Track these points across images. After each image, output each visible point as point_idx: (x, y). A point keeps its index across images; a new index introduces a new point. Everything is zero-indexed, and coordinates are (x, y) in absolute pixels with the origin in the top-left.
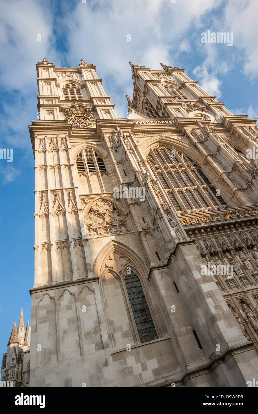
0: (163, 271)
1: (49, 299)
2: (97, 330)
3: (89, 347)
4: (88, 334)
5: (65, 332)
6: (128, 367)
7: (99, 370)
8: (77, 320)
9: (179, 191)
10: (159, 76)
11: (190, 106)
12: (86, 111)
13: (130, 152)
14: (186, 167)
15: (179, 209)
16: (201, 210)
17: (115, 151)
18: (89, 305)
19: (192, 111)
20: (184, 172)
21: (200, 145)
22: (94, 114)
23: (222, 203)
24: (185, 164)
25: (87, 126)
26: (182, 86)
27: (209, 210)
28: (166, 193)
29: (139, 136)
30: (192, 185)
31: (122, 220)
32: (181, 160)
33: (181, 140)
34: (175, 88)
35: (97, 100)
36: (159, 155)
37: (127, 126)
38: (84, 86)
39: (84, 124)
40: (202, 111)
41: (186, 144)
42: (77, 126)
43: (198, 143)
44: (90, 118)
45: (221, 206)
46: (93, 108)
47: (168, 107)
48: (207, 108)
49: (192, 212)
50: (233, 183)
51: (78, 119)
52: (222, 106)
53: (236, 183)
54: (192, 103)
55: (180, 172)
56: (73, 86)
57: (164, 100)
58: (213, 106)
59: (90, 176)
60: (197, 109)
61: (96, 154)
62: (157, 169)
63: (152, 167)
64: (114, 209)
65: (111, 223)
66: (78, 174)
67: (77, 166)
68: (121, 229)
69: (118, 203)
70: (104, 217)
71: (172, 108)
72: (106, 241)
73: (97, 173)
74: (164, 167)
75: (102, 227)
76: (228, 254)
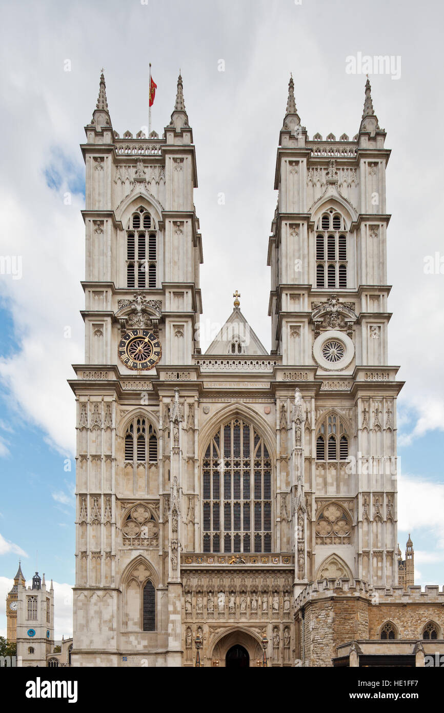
0: (164, 593)
1: (84, 597)
2: (110, 621)
3: (105, 629)
4: (105, 622)
5: (92, 617)
6: (130, 641)
7: (109, 640)
8: (99, 613)
9: (227, 503)
10: (327, 174)
11: (330, 313)
12: (151, 322)
13: (175, 452)
14: (252, 467)
15: (217, 527)
16: (237, 534)
17: (168, 434)
18: (108, 605)
19: (329, 328)
20: (247, 473)
21: (278, 437)
22: (163, 330)
23: (268, 527)
24: (255, 461)
25: (147, 366)
26: (356, 228)
27: (247, 534)
28: (212, 505)
29: (211, 401)
30: (247, 496)
31: (156, 532)
32: (252, 453)
33: (267, 414)
34: (342, 229)
35: (172, 293)
36: (230, 437)
37: (193, 385)
38: (162, 227)
39: (144, 361)
40: (345, 329)
41: (268, 425)
42: (133, 366)
43: (280, 430)
44: (155, 344)
45: (262, 531)
46: (162, 318)
47: (284, 323)
48: (358, 322)
49: (228, 534)
50: (282, 510)
51: (138, 343)
52: (384, 323)
53: (286, 510)
54: (341, 300)
55: (242, 473)
56: (147, 218)
57: (287, 294)
58: (369, 320)
59: (137, 467)
60: (339, 325)
61: (151, 427)
62: (216, 464)
63: (212, 461)
64: (152, 518)
65: (145, 534)
66: (125, 463)
67: (126, 447)
68: (153, 543)
69: (156, 512)
70: (140, 526)
71: (289, 325)
72: (135, 554)
73: (145, 464)
74: (226, 462)
75: (136, 539)
76: (210, 594)
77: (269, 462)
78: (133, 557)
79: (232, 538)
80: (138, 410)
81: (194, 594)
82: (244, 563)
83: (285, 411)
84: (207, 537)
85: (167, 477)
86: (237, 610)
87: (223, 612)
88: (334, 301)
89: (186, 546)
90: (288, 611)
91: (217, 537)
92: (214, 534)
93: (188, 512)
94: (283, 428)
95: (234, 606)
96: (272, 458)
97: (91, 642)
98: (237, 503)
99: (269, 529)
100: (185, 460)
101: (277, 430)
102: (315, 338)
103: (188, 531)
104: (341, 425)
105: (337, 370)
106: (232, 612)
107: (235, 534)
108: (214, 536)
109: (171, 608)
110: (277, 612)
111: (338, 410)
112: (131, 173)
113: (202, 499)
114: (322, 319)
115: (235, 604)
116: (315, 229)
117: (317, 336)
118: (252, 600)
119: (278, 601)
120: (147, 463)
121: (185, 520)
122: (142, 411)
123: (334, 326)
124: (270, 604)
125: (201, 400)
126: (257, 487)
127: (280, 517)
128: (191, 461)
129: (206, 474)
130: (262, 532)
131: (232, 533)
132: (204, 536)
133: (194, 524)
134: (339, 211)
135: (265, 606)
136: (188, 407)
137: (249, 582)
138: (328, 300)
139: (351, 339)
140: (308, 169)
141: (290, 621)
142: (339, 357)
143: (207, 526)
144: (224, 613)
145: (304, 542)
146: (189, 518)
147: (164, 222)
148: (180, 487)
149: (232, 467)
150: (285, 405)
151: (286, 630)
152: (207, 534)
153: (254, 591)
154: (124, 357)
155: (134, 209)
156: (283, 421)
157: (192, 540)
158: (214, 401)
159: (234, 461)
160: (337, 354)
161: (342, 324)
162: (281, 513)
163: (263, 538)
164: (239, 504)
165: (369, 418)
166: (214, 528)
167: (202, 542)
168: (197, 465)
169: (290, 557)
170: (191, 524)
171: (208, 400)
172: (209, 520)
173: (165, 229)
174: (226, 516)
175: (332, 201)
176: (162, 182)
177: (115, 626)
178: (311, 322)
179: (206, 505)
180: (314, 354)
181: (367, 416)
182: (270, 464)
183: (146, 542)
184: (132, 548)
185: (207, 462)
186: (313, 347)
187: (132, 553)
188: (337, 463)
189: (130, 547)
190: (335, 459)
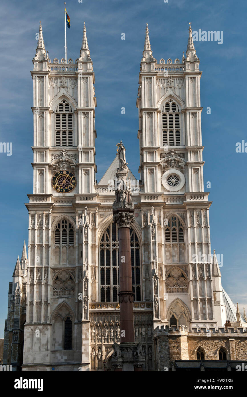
0: (79, 326)
1: (31, 330)
2: (46, 345)
3: (43, 349)
4: (43, 345)
5: (35, 343)
6: (57, 357)
7: (45, 357)
8: (40, 340)
9: (115, 268)
10: (167, 82)
11: (171, 160)
12: (71, 167)
13: (85, 244)
17: (80, 231)
18: (45, 335)
19: (170, 168)
21: (143, 232)
22: (77, 171)
24: (131, 243)
25: (68, 191)
26: (184, 112)
28: (105, 269)
29: (104, 211)
31: (73, 286)
33: (136, 217)
34: (177, 111)
35: (82, 152)
38: (76, 113)
39: (66, 188)
40: (179, 169)
41: (137, 224)
42: (60, 191)
43: (144, 228)
44: (72, 179)
45: (135, 285)
46: (77, 165)
47: (145, 167)
48: (186, 166)
49: (115, 287)
51: (63, 178)
52: (200, 166)
53: (148, 274)
54: (177, 152)
56: (67, 105)
57: (146, 151)
58: (192, 165)
59: (62, 248)
60: (176, 166)
61: (70, 224)
62: (108, 245)
63: (105, 244)
64: (71, 278)
65: (66, 288)
66: (55, 246)
67: (56, 236)
68: (71, 293)
69: (73, 275)
70: (64, 284)
71: (148, 168)
72: (61, 301)
73: (67, 246)
74: (113, 244)
75: (61, 291)
76: (106, 327)
77: (138, 244)
78: (59, 303)
79: (118, 289)
80: (64, 216)
83: (146, 216)
84: (103, 289)
85: (80, 255)
87: (113, 338)
88: (173, 154)
90: (150, 337)
91: (109, 289)
92: (107, 287)
93: (92, 276)
94: (145, 226)
96: (140, 241)
97: (34, 359)
99: (139, 283)
100: (91, 246)
101: (142, 228)
102: (163, 174)
103: (92, 287)
104: (179, 222)
105: (176, 192)
106: (118, 338)
109: (84, 337)
110: (144, 337)
111: (177, 214)
112: (58, 82)
113: (100, 267)
114: (166, 164)
116: (162, 112)
117: (164, 173)
119: (144, 331)
121: (90, 281)
122: (65, 216)
123: (173, 167)
125: (99, 210)
126: (132, 258)
127: (145, 278)
128: (94, 246)
129: (102, 251)
132: (101, 288)
133: (96, 283)
134: (175, 101)
135: (137, 333)
136: (92, 216)
139: (183, 173)
140: (157, 80)
141: (152, 343)
142: (176, 184)
143: (102, 283)
146: (93, 279)
149: (117, 247)
150: (146, 213)
151: (150, 348)
152: (103, 287)
154: (55, 186)
155: (60, 101)
156: (146, 223)
157: (95, 292)
158: (106, 211)
159: (118, 243)
160: (176, 182)
161: (178, 166)
162: (145, 276)
163: (136, 289)
165: (194, 220)
166: (107, 283)
167: (100, 292)
168: (97, 249)
169: (150, 303)
171: (102, 210)
172: (104, 279)
173: (78, 113)
175: (170, 96)
176: (76, 88)
177: (49, 347)
178: (160, 165)
179: (102, 270)
180: (162, 182)
181: (192, 219)
182: (139, 245)
183: (67, 293)
184: (59, 297)
185: (102, 244)
186: (161, 179)
187: (59, 300)
188: (177, 244)
189: (57, 297)
190: (176, 241)
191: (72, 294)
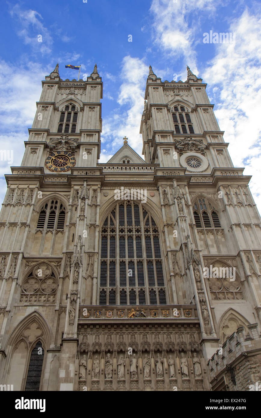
0: (56, 355)
9: (123, 261)
10: (174, 92)
11: (188, 144)
12: (71, 148)
13: (81, 219)
14: (143, 233)
15: (113, 283)
16: (132, 290)
17: (75, 209)
19: (188, 151)
20: (139, 238)
21: (163, 210)
22: (78, 152)
23: (161, 283)
24: (145, 228)
25: (64, 169)
26: (195, 110)
27: (141, 289)
28: (108, 262)
29: (109, 189)
30: (140, 256)
31: (54, 288)
32: (142, 223)
33: (152, 196)
34: (186, 111)
35: (86, 135)
36: (124, 212)
37: (97, 178)
38: (82, 110)
39: (62, 167)
40: (199, 151)
41: (154, 203)
42: (55, 169)
43: (165, 206)
44: (71, 158)
45: (156, 286)
46: (78, 145)
47: (158, 148)
48: (207, 148)
49: (123, 290)
50: (174, 266)
51: (60, 158)
52: (224, 148)
53: (178, 266)
54: (193, 139)
55: (134, 237)
56: (74, 107)
57: (159, 135)
58: (214, 147)
59: (46, 233)
60: (194, 150)
61: (61, 206)
62: (113, 231)
63: (109, 228)
64: (53, 274)
65: (43, 290)
66: (36, 230)
67: (39, 219)
68: (49, 299)
69: (57, 270)
70: (40, 283)
71: (162, 149)
72: (30, 310)
73: (53, 230)
74: (120, 229)
75: (34, 295)
76: (109, 355)
77: (156, 229)
78: (27, 314)
79: (128, 294)
80: (54, 194)
81: (90, 356)
82: (145, 316)
83: (166, 194)
84: (103, 292)
85: (71, 239)
86: (141, 376)
87: (123, 379)
88: (189, 139)
89: (84, 301)
90: (200, 378)
91: (113, 292)
92: (110, 290)
93: (88, 268)
94: (166, 204)
95: (135, 370)
96: (158, 226)
98: (131, 261)
99: (163, 284)
100: (88, 226)
101: (162, 205)
102: (180, 156)
103: (86, 285)
104: (210, 204)
105: (199, 172)
106: (135, 379)
107: (130, 289)
108: (110, 292)
109: (62, 374)
110: (188, 378)
111: (205, 195)
112: (68, 91)
113: (100, 258)
114: (183, 147)
115: (137, 367)
116: (171, 111)
118: (157, 362)
119: (186, 364)
120: (54, 231)
121: (84, 275)
122: (56, 195)
123: (191, 150)
124: (178, 367)
125: (103, 188)
126: (148, 248)
127: (174, 272)
128: (92, 227)
129: (104, 238)
130: (156, 288)
131: (128, 289)
132: (101, 292)
133: (92, 279)
134: (183, 105)
135: (172, 369)
136: (93, 191)
137: (152, 338)
138: (185, 138)
139: (204, 156)
140: (164, 91)
142: (198, 165)
143: (103, 282)
144: (124, 381)
145: (203, 293)
146: (88, 273)
147: (83, 108)
148: (83, 245)
149: (126, 233)
150: (166, 190)
152: (103, 290)
153: (158, 350)
154: (49, 165)
155: (66, 104)
156: (166, 200)
157: (90, 294)
158: (112, 189)
159: (127, 228)
161: (197, 149)
162: (173, 269)
163: (157, 293)
164: (133, 262)
165: (232, 198)
166: (110, 284)
167: (98, 297)
168: (98, 229)
169: (191, 309)
170: (90, 278)
171: (107, 188)
172: (106, 277)
173: (84, 110)
174: (122, 273)
175: (178, 101)
176: (84, 95)
178: (176, 148)
179: (104, 263)
180: (181, 163)
181: (229, 196)
182: (157, 231)
183: (43, 298)
184: (29, 304)
185: (105, 229)
186: (179, 160)
187: (27, 309)
188: (213, 230)
189: (26, 304)
190: (211, 227)
191: (52, 301)
